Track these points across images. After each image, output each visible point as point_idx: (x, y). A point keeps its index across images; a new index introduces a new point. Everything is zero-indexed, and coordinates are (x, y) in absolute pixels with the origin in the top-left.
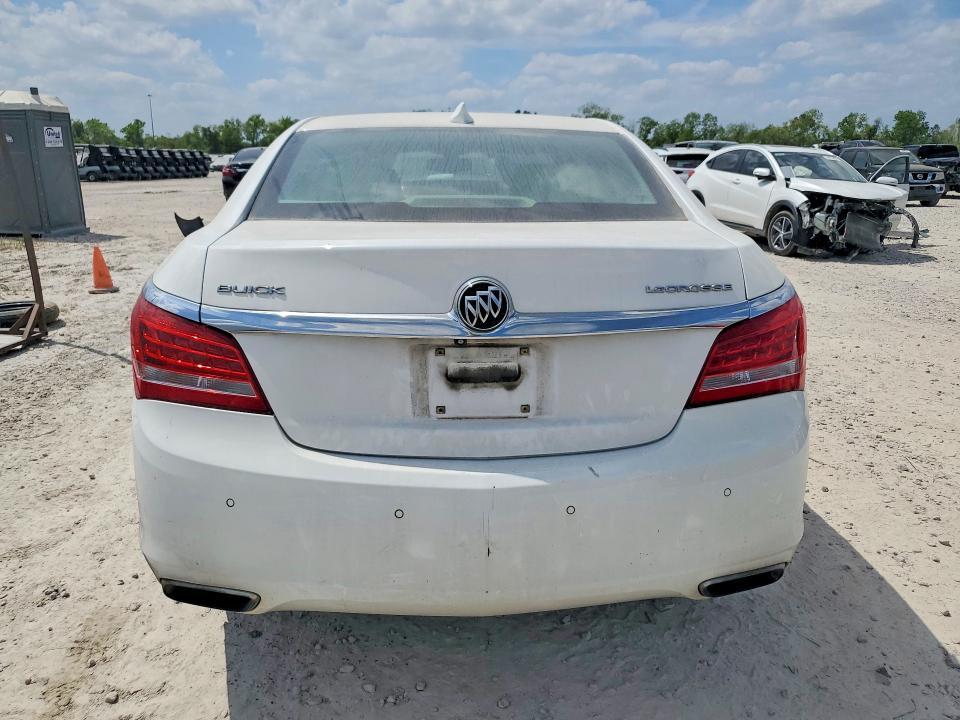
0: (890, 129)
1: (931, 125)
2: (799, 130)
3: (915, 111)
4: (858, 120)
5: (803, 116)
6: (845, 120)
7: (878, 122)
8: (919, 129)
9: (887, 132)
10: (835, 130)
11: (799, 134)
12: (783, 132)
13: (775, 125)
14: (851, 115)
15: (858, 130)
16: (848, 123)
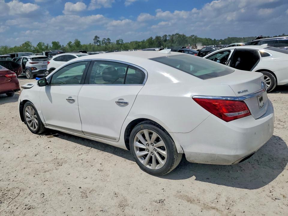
0: (52, 46)
1: (62, 45)
2: (25, 47)
3: (56, 41)
4: (42, 44)
5: (25, 43)
6: (38, 44)
7: (48, 44)
8: (59, 46)
9: (51, 47)
10: (36, 47)
11: (26, 49)
12: (21, 48)
13: (17, 46)
14: (40, 43)
15: (43, 47)
16: (39, 45)
